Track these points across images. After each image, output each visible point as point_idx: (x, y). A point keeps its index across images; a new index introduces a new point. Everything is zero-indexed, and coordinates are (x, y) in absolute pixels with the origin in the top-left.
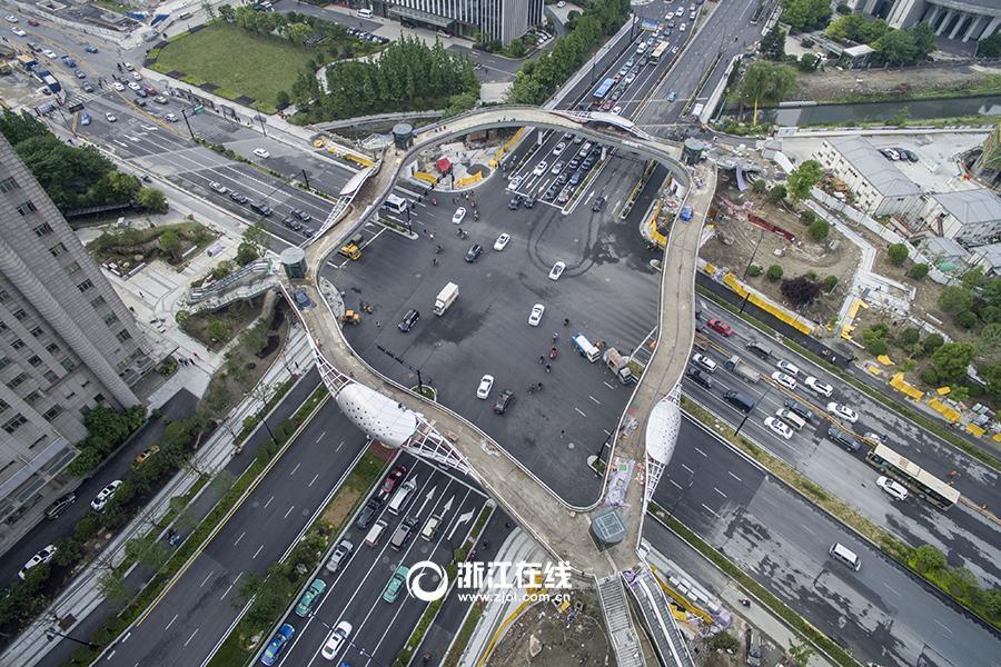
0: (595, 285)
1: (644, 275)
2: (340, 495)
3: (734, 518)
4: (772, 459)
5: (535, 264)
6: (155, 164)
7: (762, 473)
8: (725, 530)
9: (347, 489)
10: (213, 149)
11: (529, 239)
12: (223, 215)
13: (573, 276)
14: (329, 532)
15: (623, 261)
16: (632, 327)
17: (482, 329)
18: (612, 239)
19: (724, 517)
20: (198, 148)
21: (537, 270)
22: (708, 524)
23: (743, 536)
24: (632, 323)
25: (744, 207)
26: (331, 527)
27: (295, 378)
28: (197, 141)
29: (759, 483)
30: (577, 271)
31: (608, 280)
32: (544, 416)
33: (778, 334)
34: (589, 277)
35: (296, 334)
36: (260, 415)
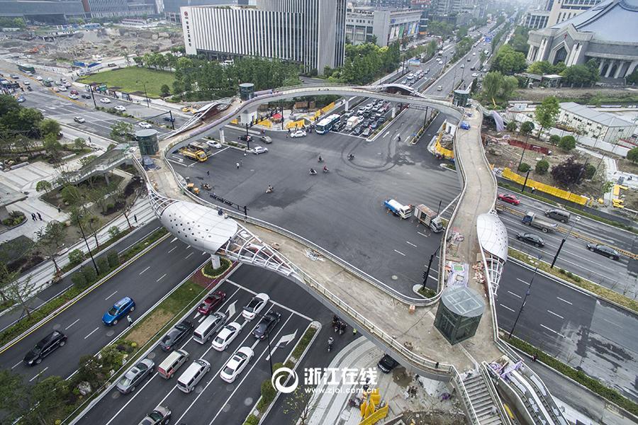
0: (400, 176)
1: (438, 171)
2: (153, 317)
3: (580, 338)
4: (596, 287)
5: (348, 165)
6: (62, 119)
7: (593, 299)
8: (576, 348)
9: (161, 311)
10: (108, 112)
11: (342, 153)
12: (103, 140)
13: (380, 171)
14: (130, 351)
15: (419, 164)
16: (434, 199)
17: (305, 200)
18: (407, 153)
19: (569, 336)
20: (98, 112)
21: (349, 168)
22: (554, 343)
23: (597, 355)
24: (434, 197)
25: (503, 138)
26: (134, 344)
27: (132, 228)
28: (98, 109)
29: (593, 306)
30: (383, 168)
31: (409, 173)
32: (365, 255)
33: (559, 204)
34: (392, 172)
35: (141, 202)
36: (90, 254)
